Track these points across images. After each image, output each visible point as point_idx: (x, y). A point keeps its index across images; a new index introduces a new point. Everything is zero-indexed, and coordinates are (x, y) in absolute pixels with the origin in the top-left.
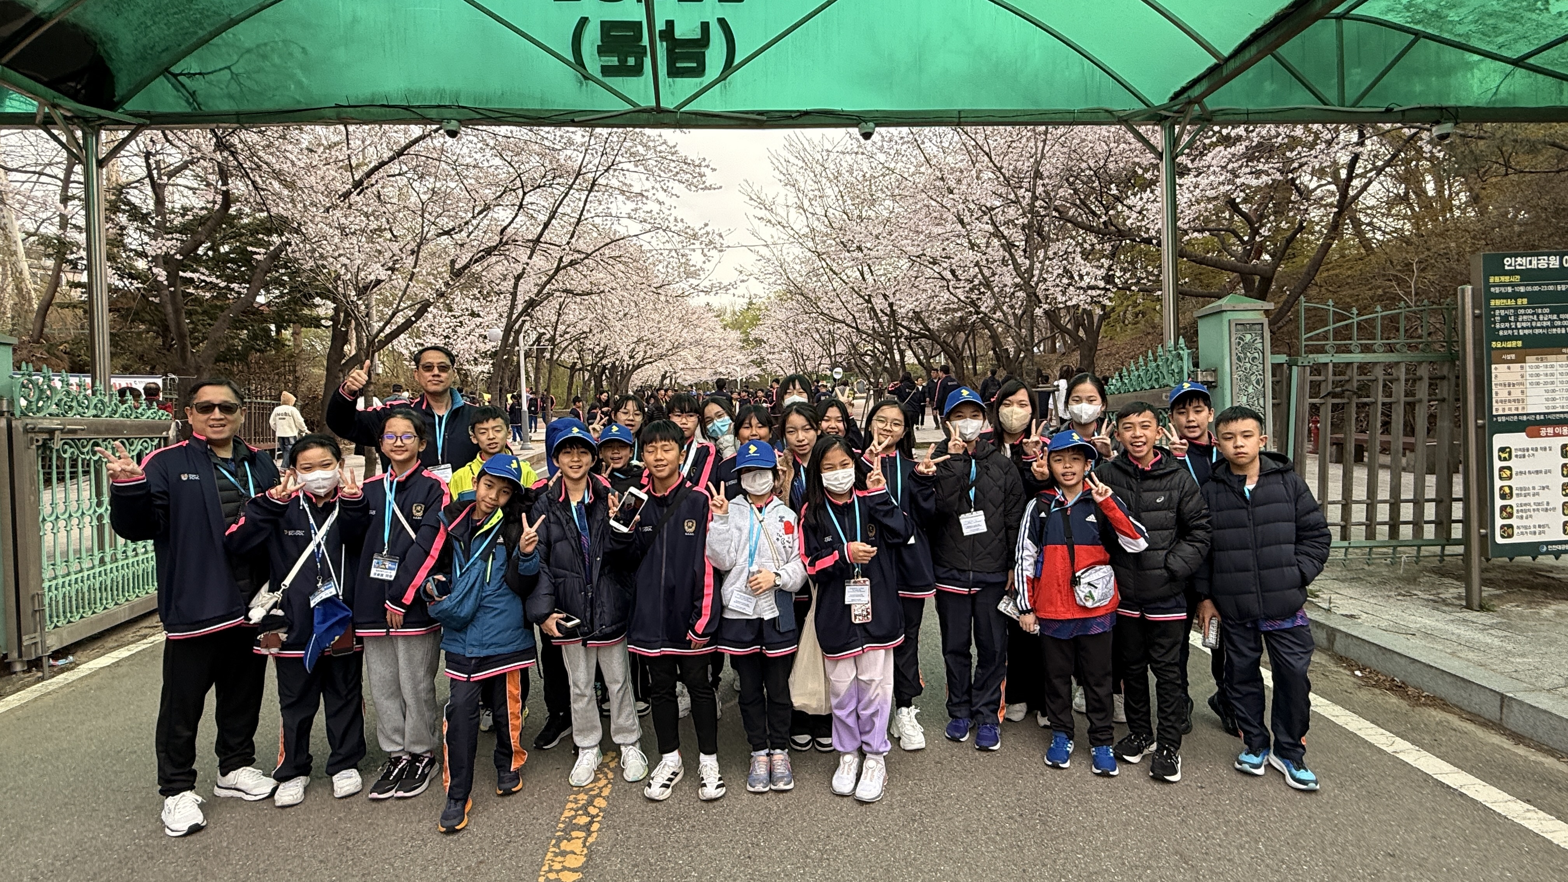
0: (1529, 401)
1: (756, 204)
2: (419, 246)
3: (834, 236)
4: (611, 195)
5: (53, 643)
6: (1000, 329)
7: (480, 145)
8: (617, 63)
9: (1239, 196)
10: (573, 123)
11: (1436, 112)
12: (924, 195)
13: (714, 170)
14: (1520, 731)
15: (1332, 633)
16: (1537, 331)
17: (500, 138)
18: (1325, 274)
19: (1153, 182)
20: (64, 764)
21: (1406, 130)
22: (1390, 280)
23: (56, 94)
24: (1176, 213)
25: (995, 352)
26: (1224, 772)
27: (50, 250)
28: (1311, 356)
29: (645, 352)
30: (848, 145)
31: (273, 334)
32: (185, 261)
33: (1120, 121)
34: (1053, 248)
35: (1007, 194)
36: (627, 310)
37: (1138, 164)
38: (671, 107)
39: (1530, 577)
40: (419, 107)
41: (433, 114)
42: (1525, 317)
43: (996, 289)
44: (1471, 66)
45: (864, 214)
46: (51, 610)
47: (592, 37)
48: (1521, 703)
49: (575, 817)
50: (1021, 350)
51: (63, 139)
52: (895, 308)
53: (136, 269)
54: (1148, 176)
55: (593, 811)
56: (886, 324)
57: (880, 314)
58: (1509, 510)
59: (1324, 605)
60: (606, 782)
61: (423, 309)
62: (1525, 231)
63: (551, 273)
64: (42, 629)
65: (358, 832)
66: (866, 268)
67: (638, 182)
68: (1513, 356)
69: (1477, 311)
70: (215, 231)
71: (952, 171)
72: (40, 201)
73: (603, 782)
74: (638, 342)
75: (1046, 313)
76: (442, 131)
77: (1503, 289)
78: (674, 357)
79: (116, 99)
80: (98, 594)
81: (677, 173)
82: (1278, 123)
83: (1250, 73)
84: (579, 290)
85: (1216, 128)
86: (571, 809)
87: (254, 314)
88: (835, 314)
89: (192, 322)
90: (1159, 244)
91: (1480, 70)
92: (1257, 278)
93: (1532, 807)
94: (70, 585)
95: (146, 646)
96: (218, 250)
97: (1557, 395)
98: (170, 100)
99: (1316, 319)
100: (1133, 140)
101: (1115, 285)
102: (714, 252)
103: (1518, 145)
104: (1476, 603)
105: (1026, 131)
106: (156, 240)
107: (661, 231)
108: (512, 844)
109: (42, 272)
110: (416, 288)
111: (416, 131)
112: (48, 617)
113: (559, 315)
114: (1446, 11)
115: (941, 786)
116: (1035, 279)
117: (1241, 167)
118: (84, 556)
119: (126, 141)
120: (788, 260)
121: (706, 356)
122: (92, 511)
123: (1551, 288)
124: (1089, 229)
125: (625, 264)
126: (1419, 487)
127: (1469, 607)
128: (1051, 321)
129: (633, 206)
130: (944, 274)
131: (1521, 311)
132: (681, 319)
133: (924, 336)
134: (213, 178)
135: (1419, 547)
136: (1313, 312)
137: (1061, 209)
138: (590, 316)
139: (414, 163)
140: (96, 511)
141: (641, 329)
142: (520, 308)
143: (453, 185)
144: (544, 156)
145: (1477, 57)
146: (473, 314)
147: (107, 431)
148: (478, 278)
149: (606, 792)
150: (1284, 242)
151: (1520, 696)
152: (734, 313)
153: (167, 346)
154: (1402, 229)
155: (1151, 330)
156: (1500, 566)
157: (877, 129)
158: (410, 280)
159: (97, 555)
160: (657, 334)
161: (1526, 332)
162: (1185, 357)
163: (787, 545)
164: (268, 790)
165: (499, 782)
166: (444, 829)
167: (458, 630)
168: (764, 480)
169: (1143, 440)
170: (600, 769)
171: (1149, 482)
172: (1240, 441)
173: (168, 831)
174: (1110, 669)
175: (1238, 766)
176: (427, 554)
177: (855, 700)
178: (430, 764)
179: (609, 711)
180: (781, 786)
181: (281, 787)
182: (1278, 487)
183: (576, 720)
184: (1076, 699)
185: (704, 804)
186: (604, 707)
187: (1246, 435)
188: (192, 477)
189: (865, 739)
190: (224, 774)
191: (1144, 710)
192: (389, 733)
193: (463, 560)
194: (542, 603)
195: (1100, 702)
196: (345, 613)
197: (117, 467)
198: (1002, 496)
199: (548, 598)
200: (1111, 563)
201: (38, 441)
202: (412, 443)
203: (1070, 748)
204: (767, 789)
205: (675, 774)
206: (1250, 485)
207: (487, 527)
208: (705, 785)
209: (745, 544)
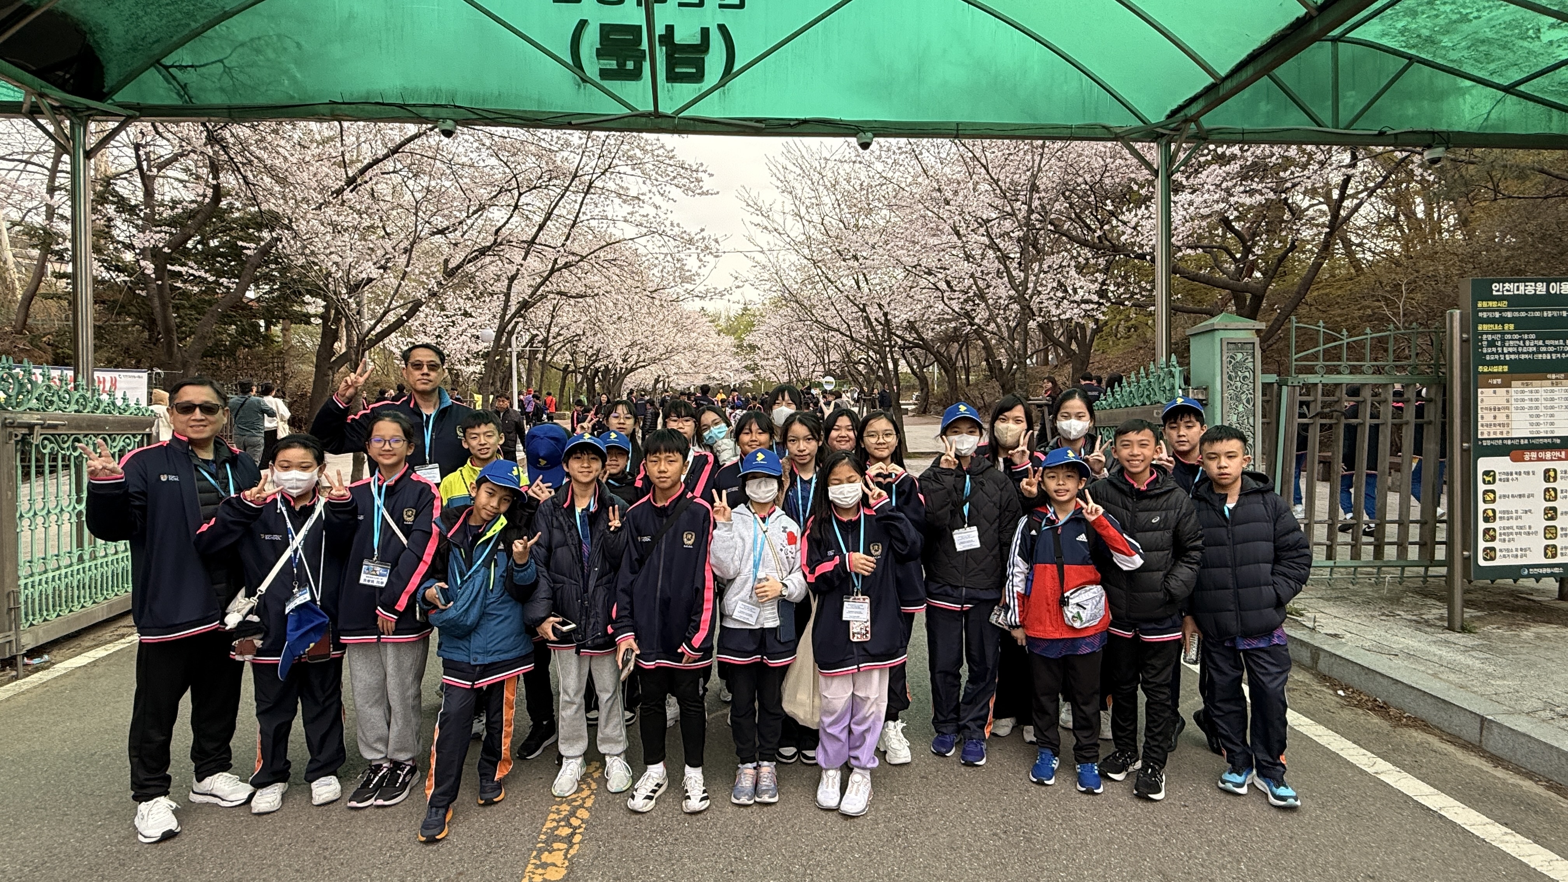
0: (1514, 425)
1: (753, 210)
2: (412, 245)
3: (830, 244)
4: (607, 198)
5: (28, 641)
6: (993, 341)
7: (476, 144)
8: (615, 67)
9: (1232, 215)
10: (570, 126)
11: (1427, 137)
12: (921, 206)
13: (711, 175)
14: (1499, 753)
15: (1316, 652)
16: (1523, 357)
17: (496, 138)
18: (1315, 293)
19: (1148, 198)
20: (36, 767)
21: (1397, 153)
22: (1378, 301)
23: (44, 83)
24: (1170, 230)
25: (988, 363)
26: (1207, 791)
27: (35, 241)
28: (1300, 376)
29: (639, 356)
30: (846, 153)
31: (262, 330)
32: (174, 255)
33: (1116, 138)
34: (1048, 261)
35: (1003, 206)
36: (621, 313)
37: (1134, 180)
38: (669, 112)
39: (1511, 600)
40: (414, 105)
41: (428, 113)
42: (1511, 343)
43: (990, 302)
44: (1463, 92)
45: (860, 223)
46: (26, 608)
47: (591, 40)
48: (1500, 726)
49: (557, 828)
50: (1014, 363)
51: (51, 128)
52: (889, 317)
53: (123, 262)
54: (1143, 192)
55: (575, 822)
56: (880, 333)
57: (875, 323)
58: (1492, 533)
59: (1310, 624)
60: (589, 792)
61: (415, 308)
62: (1512, 256)
63: (545, 275)
64: (18, 627)
65: (336, 841)
66: (861, 277)
67: (634, 185)
68: (1499, 381)
69: (1465, 336)
70: (206, 225)
71: (950, 182)
72: (26, 190)
73: (586, 793)
74: (633, 344)
75: (1039, 325)
76: (437, 130)
77: (1490, 314)
78: (667, 362)
79: (105, 90)
80: (76, 593)
81: (675, 177)
82: (1272, 143)
83: (1246, 93)
84: (573, 292)
85: (1212, 147)
86: (554, 820)
87: (243, 309)
88: (829, 322)
89: (179, 316)
90: (1153, 260)
91: (1471, 95)
92: (1249, 296)
93: (1509, 831)
94: (47, 583)
95: (122, 646)
96: (208, 244)
97: (1541, 420)
98: (161, 92)
99: (1307, 339)
100: (1129, 156)
101: (1109, 300)
102: (709, 258)
103: (1507, 172)
104: (1458, 625)
105: (1024, 145)
106: (144, 232)
107: (656, 235)
108: (492, 855)
109: (27, 261)
110: (408, 286)
111: (412, 129)
112: (23, 616)
113: (553, 317)
114: (1439, 37)
115: (926, 801)
116: (1029, 291)
117: (1235, 186)
118: (62, 553)
119: (115, 132)
120: (784, 266)
121: (700, 361)
122: (71, 507)
123: (1538, 314)
124: (1084, 243)
125: (620, 267)
126: (1404, 507)
127: (1451, 628)
128: (1044, 334)
129: (629, 209)
130: (939, 285)
131: (1508, 337)
132: (675, 324)
133: (917, 346)
134: (204, 171)
135: (1403, 568)
136: (1303, 331)
137: (1057, 223)
138: (584, 319)
139: (409, 162)
140: (75, 508)
141: (634, 333)
142: (513, 309)
143: (448, 184)
144: (540, 157)
145: (1468, 83)
146: (466, 314)
147: (89, 427)
148: (471, 278)
149: (589, 803)
150: (1276, 261)
151: (1500, 719)
152: (729, 318)
153: (154, 340)
154: (1392, 251)
155: (1143, 345)
156: (1482, 588)
157: (875, 139)
158: (403, 279)
159: (76, 553)
160: (651, 338)
161: (1513, 357)
162: (1177, 375)
163: (790, 555)
164: (245, 796)
165: (482, 791)
166: (424, 839)
167: (460, 638)
168: (770, 488)
169: (1141, 458)
170: (584, 779)
171: (1145, 502)
172: (1224, 462)
173: (140, 838)
174: (1098, 686)
175: (1221, 785)
176: (420, 559)
177: (848, 716)
178: (412, 771)
179: (597, 719)
180: (766, 798)
181: (258, 793)
182: (1257, 506)
183: (563, 728)
184: (1063, 716)
185: (687, 816)
186: (593, 714)
187: (1230, 456)
188: (172, 478)
189: (854, 753)
190: (200, 780)
191: (1131, 728)
192: (371, 740)
193: (464, 568)
194: (540, 607)
195: (1086, 719)
196: (322, 620)
197: (97, 464)
198: (997, 512)
199: (545, 602)
200: (1103, 582)
201: (16, 436)
202: (401, 447)
203: (1055, 764)
204: (752, 802)
205: (659, 785)
206: (1230, 504)
207: (489, 534)
208: (689, 797)
209: (749, 554)
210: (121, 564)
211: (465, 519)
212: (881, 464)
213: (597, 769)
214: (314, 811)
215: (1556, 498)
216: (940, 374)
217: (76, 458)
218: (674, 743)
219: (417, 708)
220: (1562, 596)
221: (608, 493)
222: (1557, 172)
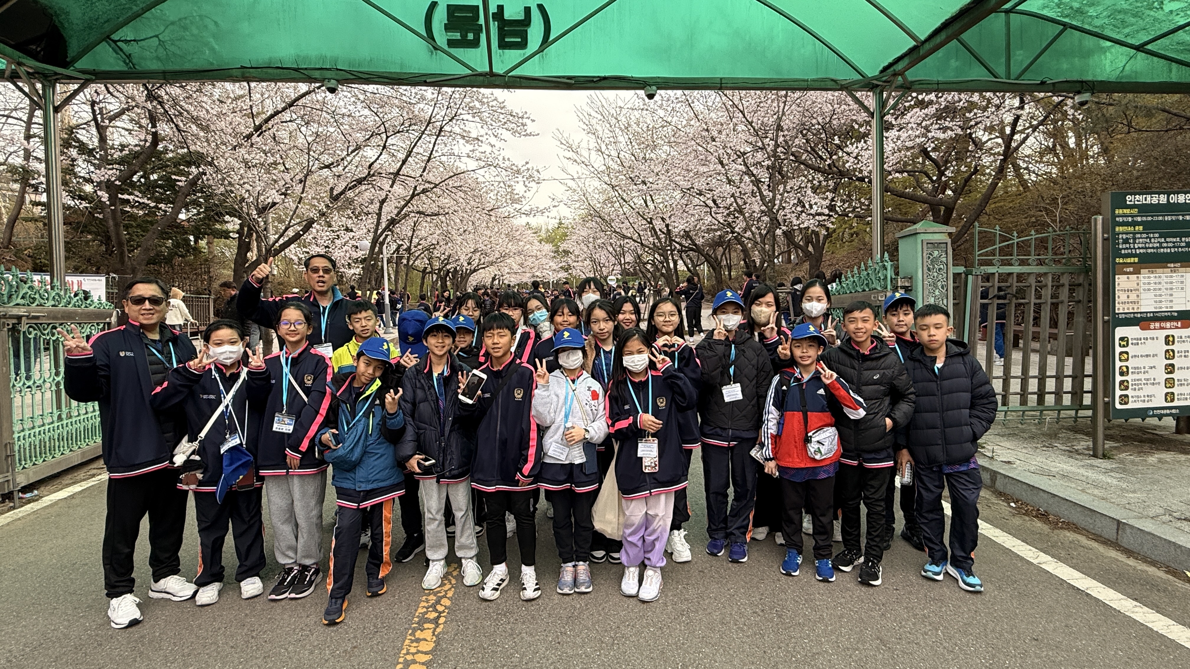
0: (1142, 302)
1: (565, 147)
2: (306, 177)
3: (625, 173)
4: (454, 139)
5: (22, 480)
6: (750, 245)
7: (353, 99)
8: (459, 38)
9: (930, 146)
10: (426, 84)
11: (1078, 85)
12: (693, 143)
13: (533, 121)
14: (1131, 547)
15: (994, 474)
16: (1149, 251)
17: (368, 94)
18: (993, 206)
19: (866, 135)
20: (32, 574)
21: (1055, 98)
22: (1041, 211)
23: (21, 54)
24: (883, 158)
25: (745, 262)
26: (913, 578)
27: (16, 177)
28: (982, 268)
29: (480, 260)
30: (636, 103)
31: (192, 243)
32: (123, 186)
33: (842, 88)
34: (790, 184)
35: (756, 142)
36: (466, 227)
37: (855, 121)
38: (501, 72)
39: (1140, 434)
40: (306, 69)
41: (317, 74)
42: (1141, 240)
43: (747, 215)
44: (1104, 50)
45: (647, 156)
46: (20, 455)
47: (440, 17)
48: (1132, 527)
49: (426, 613)
50: (765, 261)
51: (27, 90)
52: (670, 228)
53: (85, 192)
54: (862, 130)
55: (440, 608)
56: (663, 240)
57: (659, 233)
58: (1125, 384)
59: (989, 454)
60: (450, 586)
61: (309, 225)
62: (1141, 176)
63: (407, 198)
64: (13, 470)
65: (260, 625)
66: (648, 198)
67: (474, 129)
68: (1131, 269)
69: (1106, 235)
70: (147, 163)
71: (715, 124)
72: (8, 137)
73: (448, 587)
74: (474, 252)
75: (784, 233)
76: (323, 88)
77: (1125, 219)
78: (502, 264)
79: (68, 60)
80: (57, 443)
81: (505, 123)
82: (960, 91)
83: (940, 53)
84: (429, 212)
85: (914, 95)
86: (424, 607)
87: (177, 227)
88: (625, 232)
89: (128, 234)
90: (870, 182)
91: (1111, 53)
92: (943, 208)
93: (1138, 604)
94: (34, 436)
95: (93, 483)
96: (149, 178)
97: (1163, 298)
98: (112, 60)
99: (987, 240)
100: (851, 103)
101: (837, 213)
102: (533, 184)
103: (1138, 111)
104: (1100, 453)
105: (771, 94)
106: (100, 170)
107: (492, 167)
108: (378, 634)
109: (10, 193)
110: (303, 209)
111: (303, 87)
112: (17, 461)
113: (414, 231)
114: (1087, 8)
115: (704, 589)
116: (776, 207)
117: (932, 124)
118: (45, 414)
119: (76, 92)
120: (590, 190)
121: (526, 264)
122: (51, 379)
123: (1160, 218)
124: (818, 170)
125: (465, 192)
126: (1060, 366)
127: (1095, 456)
128: (788, 239)
129: (471, 147)
130: (707, 202)
131: (1138, 236)
132: (507, 235)
133: (692, 250)
134: (144, 122)
135: (1059, 411)
136: (984, 235)
137: (797, 154)
138: (438, 232)
139: (302, 113)
140: (54, 379)
141: (477, 242)
142: (384, 225)
143: (332, 130)
144: (402, 108)
145: (1109, 44)
146: (348, 230)
147: (63, 318)
148: (351, 202)
149: (450, 594)
150: (963, 181)
151: (1131, 522)
152: (548, 230)
153: (109, 252)
154: (1051, 173)
155: (862, 247)
156: (1119, 426)
157: (658, 91)
158: (299, 203)
159: (56, 413)
160: (489, 246)
161: (1142, 251)
162: (889, 268)
163: (594, 408)
164: (190, 593)
165: (370, 586)
166: (326, 622)
167: (348, 471)
168: (576, 358)
169: (864, 330)
170: (445, 577)
171: (868, 363)
172: (933, 331)
173: (113, 625)
174: (832, 503)
175: (923, 574)
176: (317, 412)
177: (644, 529)
178: (317, 572)
179: (454, 533)
180: (583, 589)
181: (200, 591)
182: (959, 366)
183: (429, 539)
184: (805, 525)
185: (524, 603)
186: (450, 529)
187: (937, 327)
188: (128, 354)
189: (647, 556)
190: (156, 581)
191: (856, 533)
192: (284, 549)
193: (349, 418)
194: (407, 447)
195: (823, 527)
196: (248, 458)
197: (72, 344)
198: (755, 372)
199: (412, 444)
200: (835, 425)
201: (8, 325)
202: (302, 328)
203: (800, 560)
204: (572, 592)
205: (502, 580)
206: (939, 364)
207: (368, 393)
208: (525, 589)
209: (562, 407)
210: (91, 422)
211: (350, 383)
212: (666, 337)
213: (456, 569)
214: (243, 603)
215: (1174, 357)
216: (709, 271)
217: (54, 341)
218: (513, 548)
219: (320, 526)
220: (1178, 431)
221: (458, 362)
222: (1175, 111)
